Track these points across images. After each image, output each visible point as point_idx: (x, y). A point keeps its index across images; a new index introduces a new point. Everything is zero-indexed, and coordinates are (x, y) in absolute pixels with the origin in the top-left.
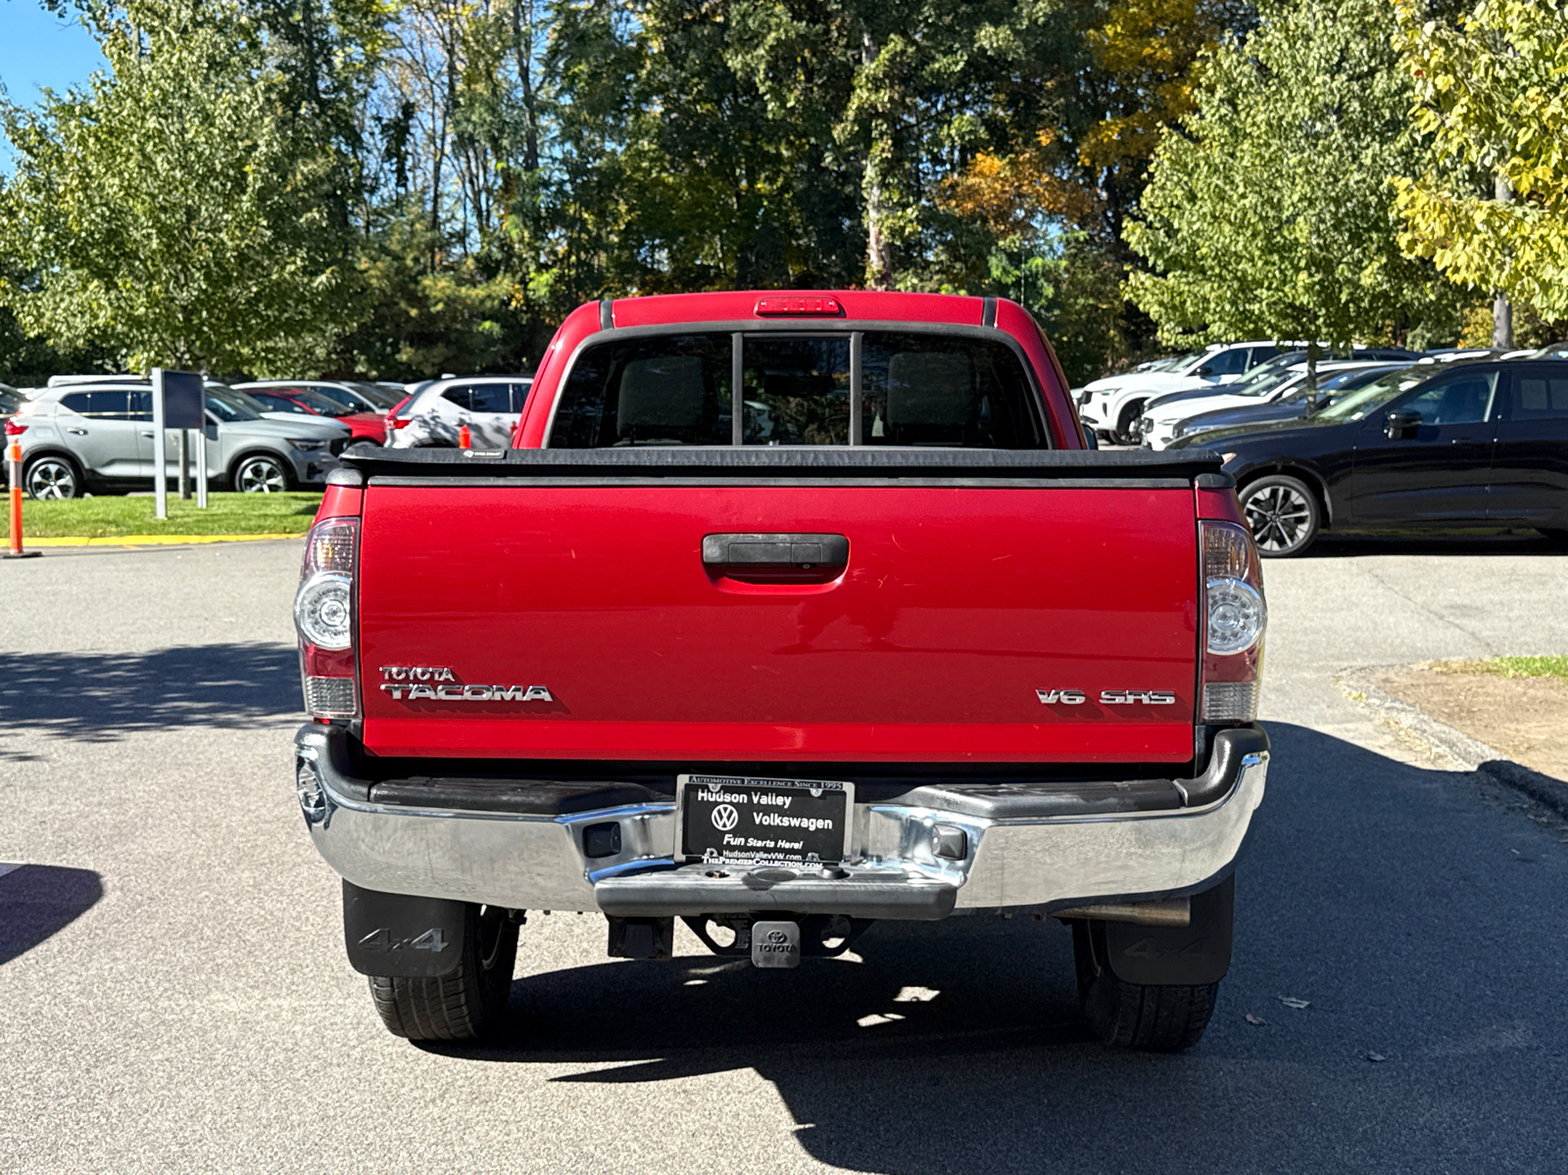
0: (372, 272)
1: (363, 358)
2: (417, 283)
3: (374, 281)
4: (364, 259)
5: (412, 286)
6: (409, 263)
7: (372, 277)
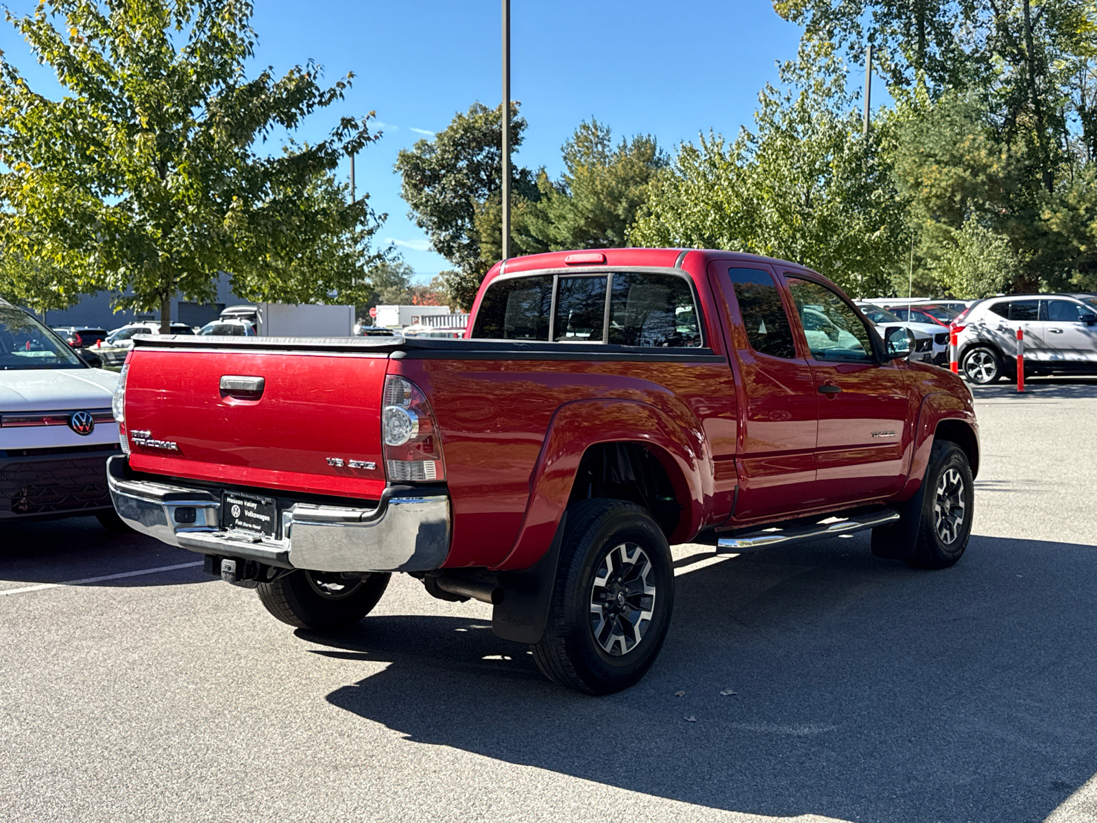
0: (1053, 220)
1: (1045, 282)
2: (1087, 226)
3: (1054, 227)
4: (1047, 211)
5: (1082, 229)
6: (1082, 212)
7: (1052, 224)
